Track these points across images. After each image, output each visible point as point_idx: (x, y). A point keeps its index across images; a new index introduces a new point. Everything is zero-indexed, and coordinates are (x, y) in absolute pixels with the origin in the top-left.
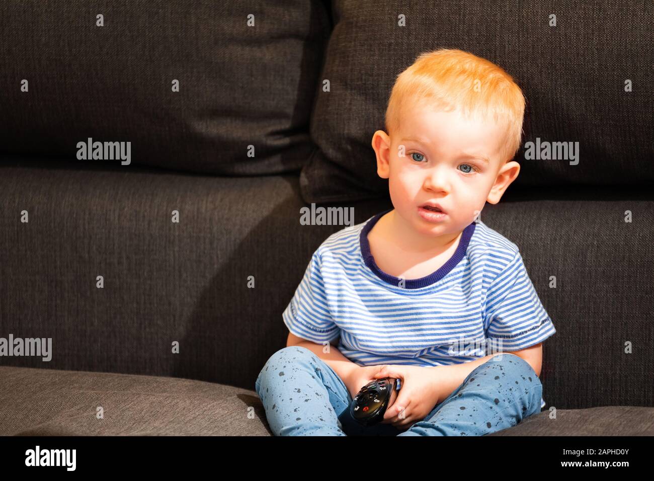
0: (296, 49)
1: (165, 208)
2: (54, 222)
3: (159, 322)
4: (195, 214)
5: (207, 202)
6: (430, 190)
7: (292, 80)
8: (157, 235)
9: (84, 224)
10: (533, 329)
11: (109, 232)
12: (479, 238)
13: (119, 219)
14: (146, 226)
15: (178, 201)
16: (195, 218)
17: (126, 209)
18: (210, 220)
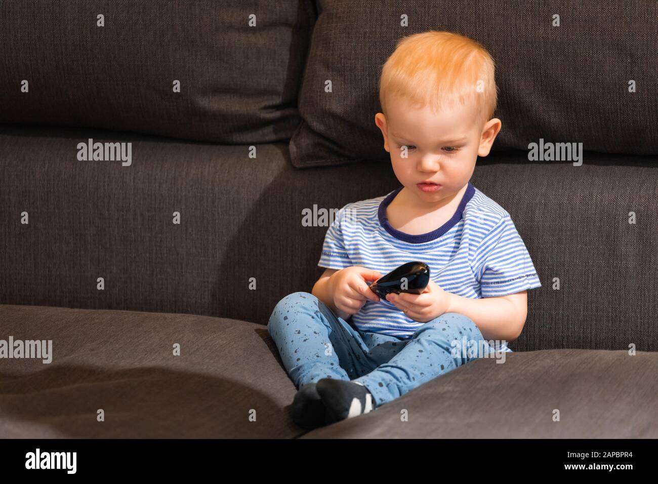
0: (286, 36)
1: (173, 172)
2: (79, 184)
3: (168, 270)
4: (199, 176)
5: (209, 166)
6: (423, 172)
7: (282, 62)
8: (167, 195)
9: (104, 186)
10: (520, 278)
11: (126, 193)
13: (134, 182)
14: (158, 187)
15: (184, 166)
16: (200, 181)
17: (140, 173)
18: (212, 182)
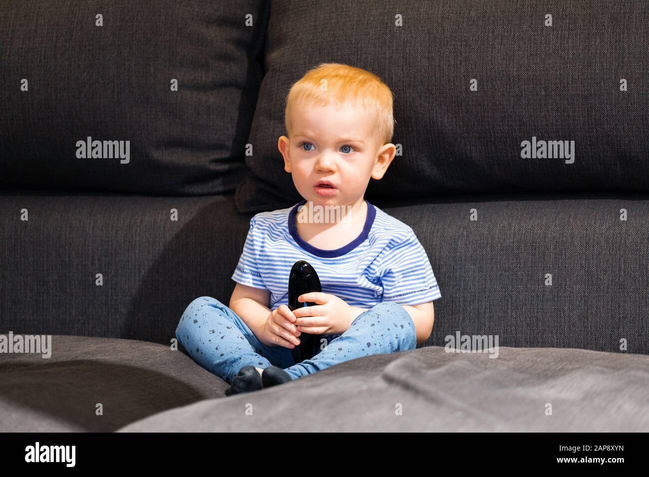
0: (235, 96)
1: (129, 220)
2: (43, 235)
3: (122, 310)
4: (153, 223)
5: (162, 214)
6: (320, 171)
7: (231, 119)
8: (122, 241)
9: (66, 235)
10: (422, 291)
11: (85, 240)
12: (379, 225)
13: (93, 230)
14: (114, 234)
15: (139, 215)
16: (152, 227)
17: (99, 222)
18: (164, 228)
